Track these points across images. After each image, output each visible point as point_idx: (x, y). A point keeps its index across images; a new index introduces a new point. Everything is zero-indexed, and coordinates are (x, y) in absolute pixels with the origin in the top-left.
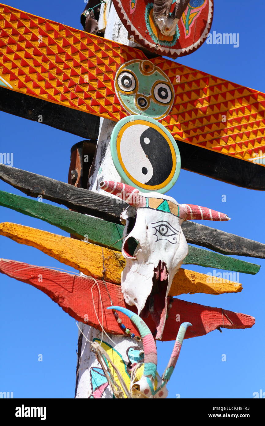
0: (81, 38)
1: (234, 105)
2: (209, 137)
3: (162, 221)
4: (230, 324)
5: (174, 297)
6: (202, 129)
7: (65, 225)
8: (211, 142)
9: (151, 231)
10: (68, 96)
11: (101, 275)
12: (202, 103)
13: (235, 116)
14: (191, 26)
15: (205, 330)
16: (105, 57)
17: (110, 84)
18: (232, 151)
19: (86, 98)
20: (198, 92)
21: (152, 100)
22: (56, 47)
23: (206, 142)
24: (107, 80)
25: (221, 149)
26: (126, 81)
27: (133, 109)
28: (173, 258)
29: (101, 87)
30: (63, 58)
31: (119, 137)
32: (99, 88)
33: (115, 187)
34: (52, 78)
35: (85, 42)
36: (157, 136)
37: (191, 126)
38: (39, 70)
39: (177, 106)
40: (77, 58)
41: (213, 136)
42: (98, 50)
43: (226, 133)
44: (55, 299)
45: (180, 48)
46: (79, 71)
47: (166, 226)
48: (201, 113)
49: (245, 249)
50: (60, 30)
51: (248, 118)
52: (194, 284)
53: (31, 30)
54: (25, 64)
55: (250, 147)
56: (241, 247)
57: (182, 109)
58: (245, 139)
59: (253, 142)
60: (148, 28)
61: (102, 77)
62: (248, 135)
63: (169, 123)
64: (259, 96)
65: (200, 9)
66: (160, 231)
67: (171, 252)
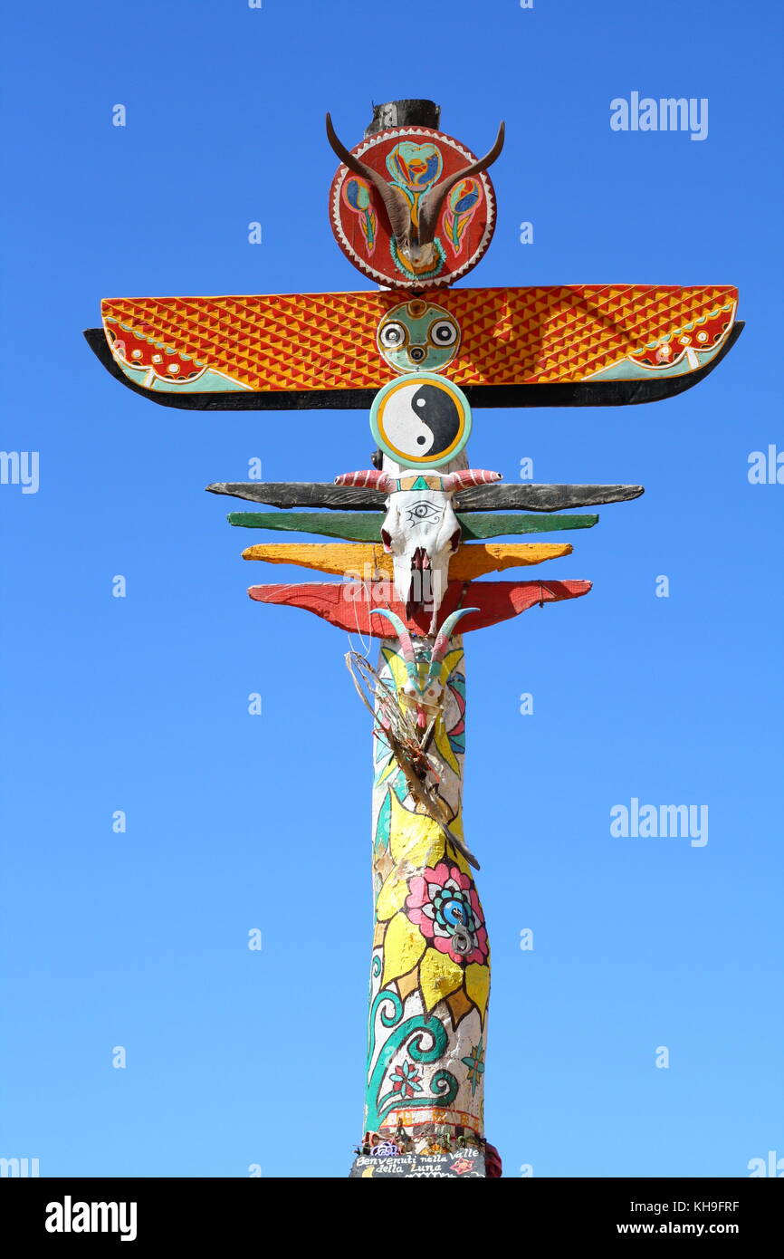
0: (326, 302)
1: (549, 316)
2: (518, 368)
3: (419, 502)
4: (551, 596)
5: (473, 580)
6: (506, 361)
7: (324, 530)
8: (521, 373)
9: (405, 516)
10: (321, 377)
12: (501, 327)
13: (552, 329)
14: (462, 238)
15: (515, 611)
16: (359, 314)
17: (371, 345)
18: (554, 376)
19: (343, 373)
20: (493, 316)
21: (429, 347)
22: (296, 323)
23: (514, 376)
24: (367, 341)
25: (538, 377)
26: (392, 334)
27: (406, 366)
28: (436, 541)
29: (361, 352)
30: (307, 334)
31: (380, 411)
32: (358, 355)
33: (355, 479)
34: (298, 362)
35: (331, 306)
36: (435, 392)
37: (490, 362)
38: (281, 358)
39: (467, 344)
41: (523, 365)
42: (349, 309)
43: (543, 356)
44: (321, 614)
45: (450, 272)
46: (329, 343)
47: (425, 506)
48: (503, 341)
49: (575, 498)
50: (298, 301)
51: (572, 326)
52: (499, 560)
53: (263, 315)
54: (263, 357)
55: (582, 362)
56: (567, 497)
57: (474, 344)
58: (572, 354)
59: (585, 355)
60: (398, 265)
61: (360, 340)
62: (576, 347)
63: (457, 368)
64: (585, 292)
65: (473, 210)
66: (418, 513)
67: (432, 535)
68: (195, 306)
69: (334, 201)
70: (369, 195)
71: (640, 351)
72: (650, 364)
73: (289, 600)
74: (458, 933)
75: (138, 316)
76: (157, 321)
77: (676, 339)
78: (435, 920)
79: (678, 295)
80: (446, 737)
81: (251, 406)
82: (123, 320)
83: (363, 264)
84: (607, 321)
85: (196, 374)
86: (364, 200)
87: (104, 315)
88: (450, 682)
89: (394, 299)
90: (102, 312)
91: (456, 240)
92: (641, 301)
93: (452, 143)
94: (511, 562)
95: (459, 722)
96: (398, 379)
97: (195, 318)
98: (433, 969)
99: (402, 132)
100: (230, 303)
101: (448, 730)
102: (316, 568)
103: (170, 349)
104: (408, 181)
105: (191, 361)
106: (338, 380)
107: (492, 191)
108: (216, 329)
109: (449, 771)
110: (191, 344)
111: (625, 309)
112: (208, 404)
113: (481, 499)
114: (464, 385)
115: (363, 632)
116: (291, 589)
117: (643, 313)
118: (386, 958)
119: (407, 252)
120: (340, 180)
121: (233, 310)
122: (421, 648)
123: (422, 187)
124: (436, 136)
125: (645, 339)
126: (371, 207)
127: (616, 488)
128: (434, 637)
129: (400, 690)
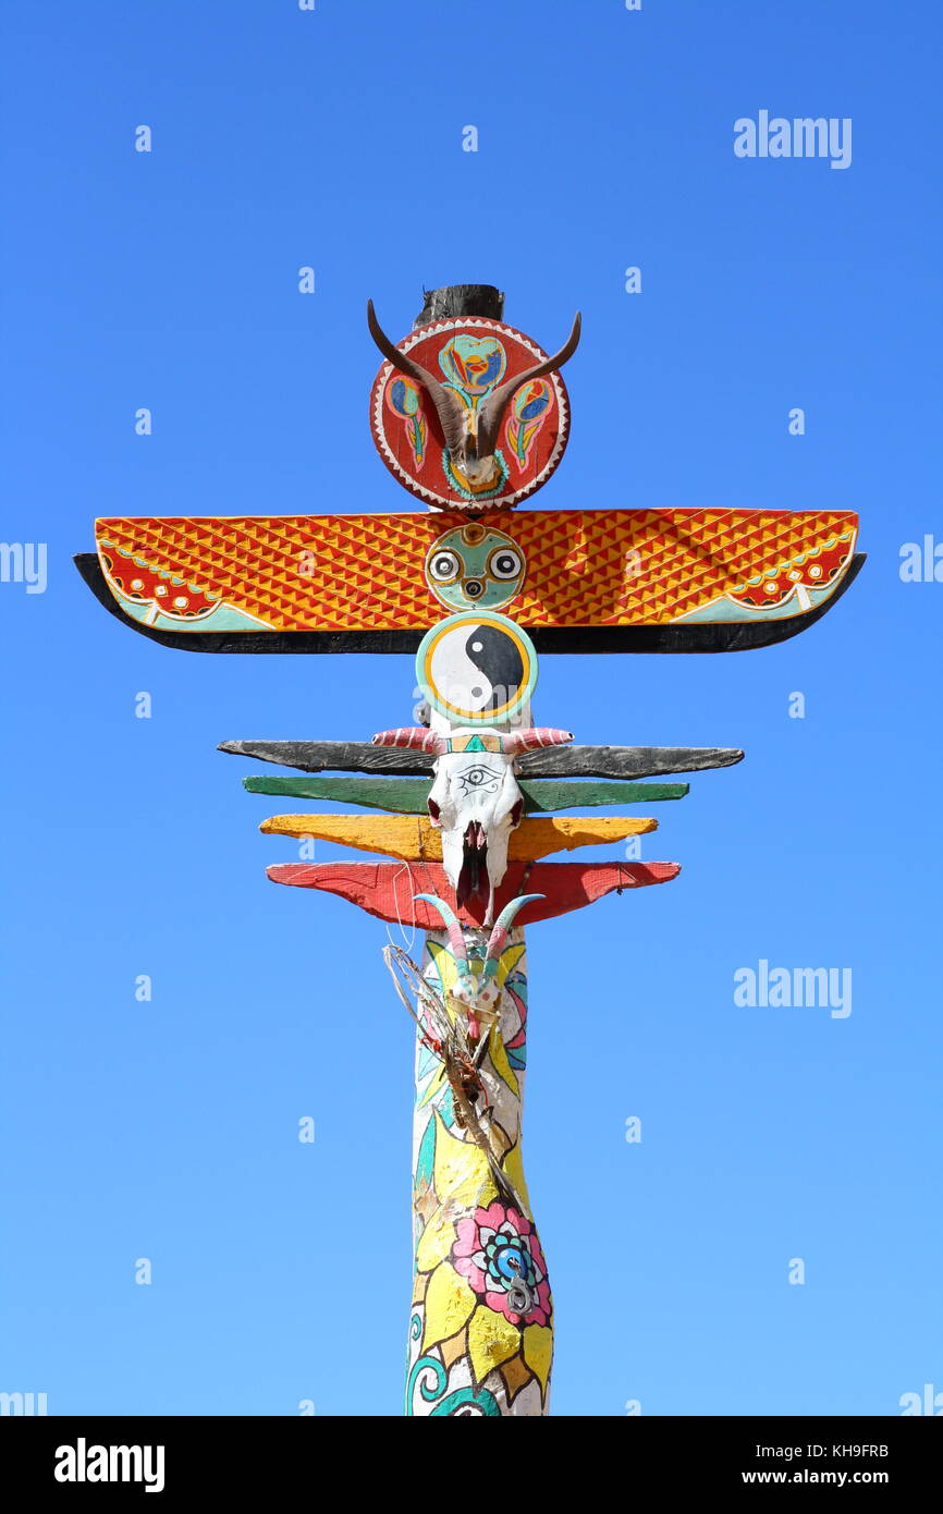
0: (365, 525)
1: (632, 544)
2: (593, 607)
3: (474, 766)
4: (632, 882)
5: (537, 861)
6: (580, 598)
7: (360, 799)
8: (598, 613)
9: (456, 783)
10: (358, 615)
11: (418, 854)
12: (575, 558)
13: (636, 560)
14: (529, 450)
15: (587, 898)
16: (404, 540)
17: (419, 577)
18: (637, 617)
19: (385, 610)
20: (564, 544)
21: (488, 580)
22: (329, 550)
23: (589, 616)
24: (413, 573)
25: (618, 618)
26: (443, 565)
27: (460, 603)
28: (493, 813)
29: (406, 586)
30: (342, 563)
31: (428, 656)
32: (402, 589)
33: (397, 738)
34: (331, 597)
35: (371, 530)
36: (494, 635)
37: (560, 599)
38: (309, 591)
39: (533, 577)
40: (363, 557)
41: (600, 603)
42: (392, 534)
43: (624, 592)
44: (354, 900)
45: (514, 491)
46: (368, 574)
47: (481, 771)
48: (576, 574)
49: (661, 764)
50: (331, 524)
51: (660, 557)
52: (569, 837)
53: (289, 539)
54: (288, 590)
55: (671, 601)
56: (652, 762)
57: (542, 578)
58: (659, 591)
59: (674, 592)
60: (452, 482)
61: (405, 571)
62: (664, 583)
63: (521, 606)
64: (676, 516)
65: (541, 417)
66: (472, 780)
67: (489, 806)
68: (208, 528)
69: (376, 404)
70: (419, 397)
71: (739, 588)
72: (753, 604)
73: (316, 881)
74: (515, 1288)
75: (139, 540)
76: (162, 545)
77: (784, 574)
78: (487, 1271)
79: (787, 522)
80: (503, 1050)
81: (273, 648)
82: (120, 543)
83: (409, 480)
84: (701, 552)
85: (207, 610)
86: (412, 404)
87: (99, 538)
88: (509, 983)
89: (446, 521)
90: (96, 533)
91: (521, 456)
92: (742, 528)
93: (518, 338)
94: (583, 839)
95: (519, 1031)
96: (450, 619)
97: (207, 542)
98: (484, 1332)
99: (459, 324)
100: (249, 525)
101: (505, 1042)
102: (349, 844)
103: (177, 579)
104: (464, 382)
105: (202, 594)
106: (378, 619)
107: (565, 395)
108: (233, 556)
109: (506, 1091)
110: (201, 573)
111: (723, 538)
112: (222, 645)
113: (548, 763)
114: (529, 626)
115: (404, 922)
116: (318, 870)
117: (745, 542)
118: (427, 1318)
119: (462, 466)
120: (383, 380)
121: (253, 533)
122: (473, 942)
123: (482, 389)
124: (498, 328)
125: (747, 573)
126: (420, 413)
127: (711, 751)
128: (489, 929)
129: (448, 993)
